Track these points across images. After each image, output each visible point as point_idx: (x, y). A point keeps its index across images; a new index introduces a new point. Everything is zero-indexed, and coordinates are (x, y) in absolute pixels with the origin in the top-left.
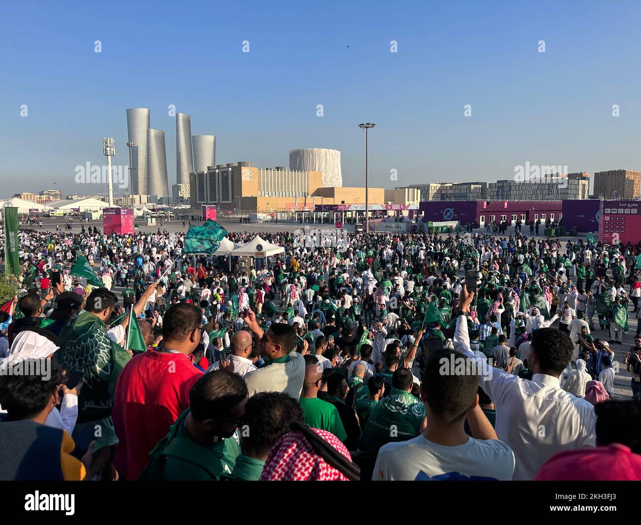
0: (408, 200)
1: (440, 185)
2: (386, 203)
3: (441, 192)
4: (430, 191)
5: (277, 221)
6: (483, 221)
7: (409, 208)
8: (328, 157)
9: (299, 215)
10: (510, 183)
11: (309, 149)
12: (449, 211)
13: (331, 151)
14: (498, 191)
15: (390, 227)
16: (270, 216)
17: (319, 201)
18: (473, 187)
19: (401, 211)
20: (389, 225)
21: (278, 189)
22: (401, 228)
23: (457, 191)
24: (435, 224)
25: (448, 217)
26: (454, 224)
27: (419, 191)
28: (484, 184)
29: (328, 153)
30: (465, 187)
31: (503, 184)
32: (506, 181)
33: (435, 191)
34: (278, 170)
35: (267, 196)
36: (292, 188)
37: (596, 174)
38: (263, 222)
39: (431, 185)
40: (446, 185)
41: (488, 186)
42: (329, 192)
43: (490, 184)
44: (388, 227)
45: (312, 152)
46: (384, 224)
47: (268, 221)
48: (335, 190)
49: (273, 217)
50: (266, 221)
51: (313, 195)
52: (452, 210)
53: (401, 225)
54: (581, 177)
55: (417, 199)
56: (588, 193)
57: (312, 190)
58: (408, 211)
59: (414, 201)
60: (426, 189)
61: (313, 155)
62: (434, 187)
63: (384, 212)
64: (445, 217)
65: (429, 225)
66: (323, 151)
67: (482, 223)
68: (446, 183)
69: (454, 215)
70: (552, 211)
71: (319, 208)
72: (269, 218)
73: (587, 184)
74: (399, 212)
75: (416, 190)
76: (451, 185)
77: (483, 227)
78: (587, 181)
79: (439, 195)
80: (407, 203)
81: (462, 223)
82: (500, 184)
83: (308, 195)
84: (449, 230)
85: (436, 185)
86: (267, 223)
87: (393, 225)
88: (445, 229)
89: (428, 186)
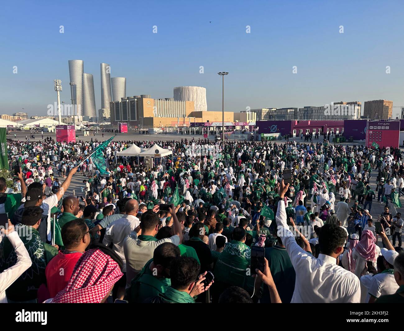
0: (249, 119)
1: (268, 110)
2: (235, 121)
3: (269, 114)
4: (262, 113)
5: (166, 133)
6: (295, 133)
7: (249, 125)
8: (198, 92)
9: (180, 129)
10: (312, 108)
11: (186, 87)
12: (274, 127)
13: (200, 88)
14: (305, 113)
15: (238, 137)
17: (193, 120)
18: (289, 111)
19: (244, 126)
20: (237, 135)
21: (167, 112)
22: (244, 137)
23: (279, 113)
24: (266, 135)
25: (274, 130)
26: (277, 135)
27: (255, 113)
28: (296, 109)
29: (198, 89)
30: (284, 110)
31: (308, 109)
32: (310, 107)
33: (265, 113)
34: (166, 100)
35: (159, 117)
36: (175, 111)
37: (365, 103)
38: (158, 133)
39: (263, 109)
40: (272, 110)
41: (298, 110)
42: (199, 114)
43: (300, 109)
44: (236, 137)
45: (188, 88)
46: (234, 135)
47: (160, 133)
48: (203, 113)
49: (164, 130)
50: (159, 133)
51: (189, 116)
52: (276, 126)
53: (244, 135)
54: (356, 104)
55: (254, 119)
56: (360, 115)
57: (188, 113)
58: (248, 126)
59: (252, 120)
60: (260, 112)
61: (189, 91)
62: (265, 111)
63: (234, 127)
64: (272, 131)
65: (262, 136)
66: (195, 88)
67: (294, 134)
69: (277, 129)
70: (338, 126)
71: (193, 125)
72: (161, 131)
73: (360, 109)
75: (253, 113)
76: (275, 109)
77: (295, 137)
78: (360, 107)
79: (268, 116)
80: (248, 121)
81: (282, 135)
82: (306, 109)
83: (185, 116)
84: (274, 139)
85: (266, 109)
86: (160, 134)
87: (240, 136)
88: (272, 138)
89: (261, 110)
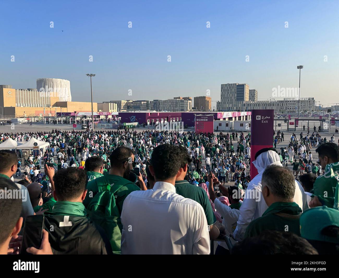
0: (111, 109)
1: (126, 101)
2: (98, 111)
3: (127, 105)
4: (122, 104)
5: (31, 123)
6: (149, 122)
7: (112, 114)
8: (62, 83)
9: (47, 119)
10: (159, 101)
11: (50, 79)
12: (133, 117)
13: (64, 80)
14: (154, 105)
15: (104, 126)
16: (27, 120)
17: (59, 110)
18: (142, 103)
19: (108, 115)
20: (103, 124)
21: (30, 102)
22: (109, 126)
23: (135, 105)
24: (127, 124)
25: (133, 120)
26: (136, 124)
27: (116, 104)
28: (147, 101)
29: (62, 82)
30: (139, 102)
31: (156, 102)
32: (157, 100)
33: (124, 104)
34: (29, 91)
35: (22, 106)
36: (39, 101)
37: (194, 98)
38: (22, 123)
39: (122, 101)
40: (129, 101)
41: (149, 102)
42: (64, 104)
43: (150, 102)
44: (102, 126)
45: (52, 80)
46: (100, 124)
47: (25, 123)
48: (68, 103)
49: (29, 120)
50: (24, 123)
51: (53, 106)
53: (110, 124)
54: (188, 99)
55: (115, 109)
56: (192, 107)
57: (53, 102)
58: (111, 116)
60: (120, 103)
61: (52, 82)
62: (124, 102)
63: (99, 116)
64: (131, 121)
65: (124, 125)
66: (59, 80)
67: (148, 123)
68: (129, 100)
69: (136, 119)
70: (177, 117)
71: (59, 114)
72: (26, 121)
73: (191, 102)
74: (107, 116)
75: (114, 104)
76: (132, 101)
77: (149, 125)
78: (191, 101)
79: (126, 107)
80: (110, 111)
81: (140, 123)
82: (155, 102)
83: (50, 106)
84: (134, 127)
85: (124, 101)
86: (24, 124)
87: (105, 125)
88: (132, 126)
89: (121, 102)
